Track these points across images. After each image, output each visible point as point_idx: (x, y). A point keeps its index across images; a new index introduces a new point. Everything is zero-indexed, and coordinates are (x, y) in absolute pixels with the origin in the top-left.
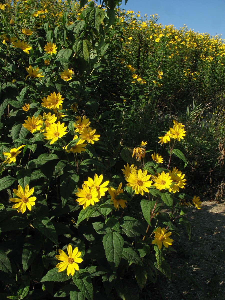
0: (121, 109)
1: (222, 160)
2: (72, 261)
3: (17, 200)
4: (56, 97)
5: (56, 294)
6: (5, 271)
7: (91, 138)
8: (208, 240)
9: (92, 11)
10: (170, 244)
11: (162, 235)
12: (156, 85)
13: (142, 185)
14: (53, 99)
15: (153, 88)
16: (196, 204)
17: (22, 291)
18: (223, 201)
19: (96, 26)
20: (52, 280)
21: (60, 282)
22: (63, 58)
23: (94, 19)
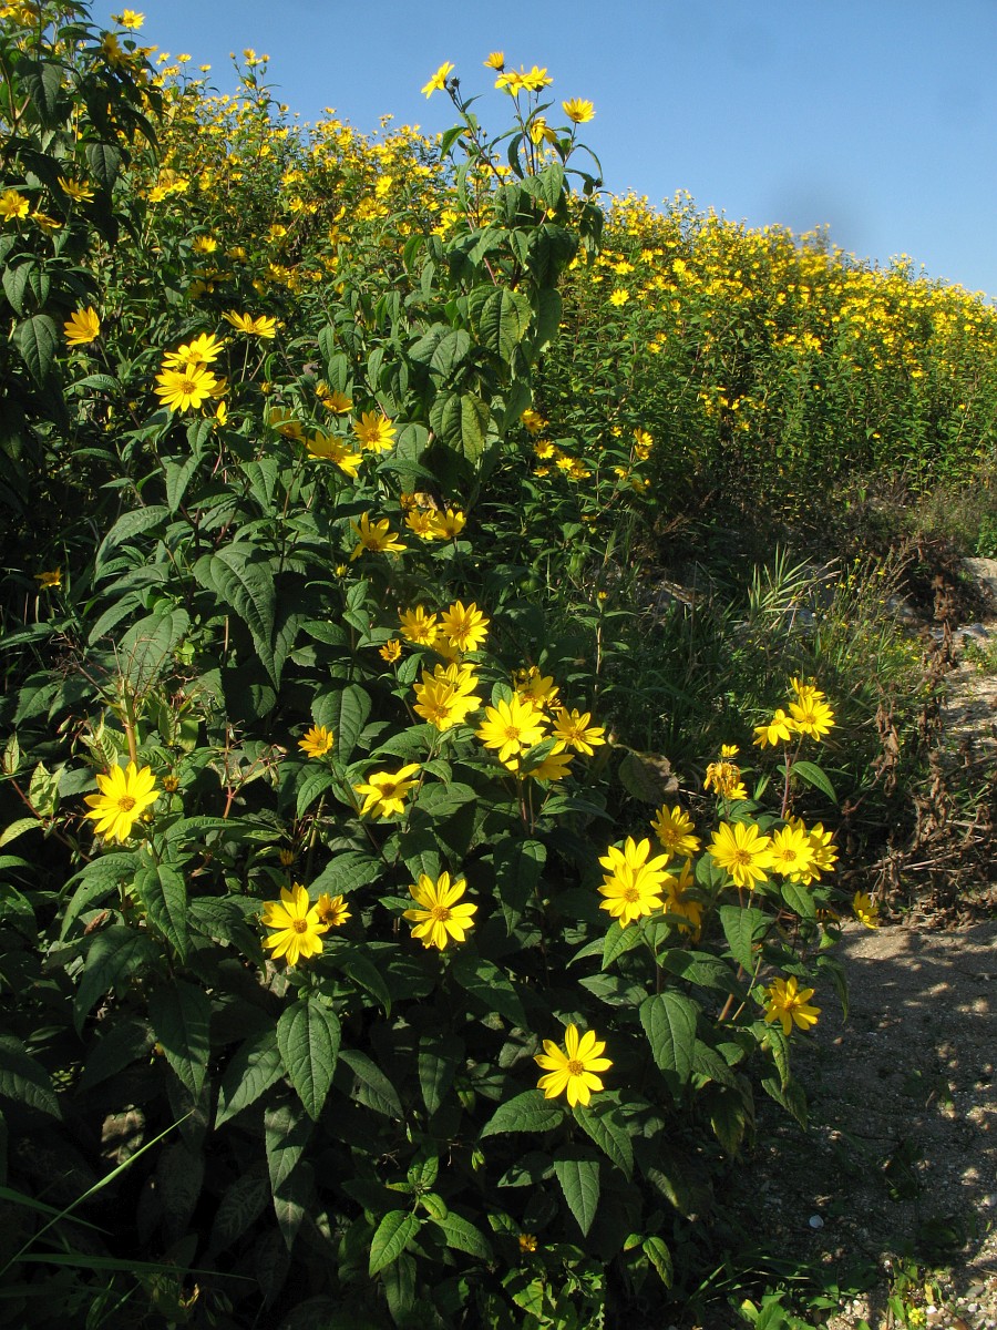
0: (590, 622)
1: (889, 769)
2: (577, 1069)
3: (420, 915)
4: (463, 615)
5: (504, 1179)
6: (386, 1112)
7: (581, 736)
8: (865, 1046)
9: (489, 300)
10: (813, 1020)
11: (789, 998)
12: (628, 484)
13: (748, 863)
14: (457, 623)
15: (615, 493)
16: (864, 913)
17: (421, 1170)
18: (898, 916)
19: (501, 347)
20: (516, 1128)
21: (537, 1133)
22: (400, 455)
23: (498, 326)
